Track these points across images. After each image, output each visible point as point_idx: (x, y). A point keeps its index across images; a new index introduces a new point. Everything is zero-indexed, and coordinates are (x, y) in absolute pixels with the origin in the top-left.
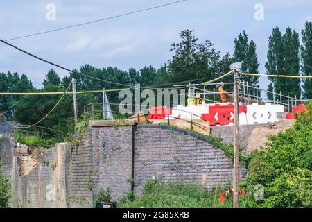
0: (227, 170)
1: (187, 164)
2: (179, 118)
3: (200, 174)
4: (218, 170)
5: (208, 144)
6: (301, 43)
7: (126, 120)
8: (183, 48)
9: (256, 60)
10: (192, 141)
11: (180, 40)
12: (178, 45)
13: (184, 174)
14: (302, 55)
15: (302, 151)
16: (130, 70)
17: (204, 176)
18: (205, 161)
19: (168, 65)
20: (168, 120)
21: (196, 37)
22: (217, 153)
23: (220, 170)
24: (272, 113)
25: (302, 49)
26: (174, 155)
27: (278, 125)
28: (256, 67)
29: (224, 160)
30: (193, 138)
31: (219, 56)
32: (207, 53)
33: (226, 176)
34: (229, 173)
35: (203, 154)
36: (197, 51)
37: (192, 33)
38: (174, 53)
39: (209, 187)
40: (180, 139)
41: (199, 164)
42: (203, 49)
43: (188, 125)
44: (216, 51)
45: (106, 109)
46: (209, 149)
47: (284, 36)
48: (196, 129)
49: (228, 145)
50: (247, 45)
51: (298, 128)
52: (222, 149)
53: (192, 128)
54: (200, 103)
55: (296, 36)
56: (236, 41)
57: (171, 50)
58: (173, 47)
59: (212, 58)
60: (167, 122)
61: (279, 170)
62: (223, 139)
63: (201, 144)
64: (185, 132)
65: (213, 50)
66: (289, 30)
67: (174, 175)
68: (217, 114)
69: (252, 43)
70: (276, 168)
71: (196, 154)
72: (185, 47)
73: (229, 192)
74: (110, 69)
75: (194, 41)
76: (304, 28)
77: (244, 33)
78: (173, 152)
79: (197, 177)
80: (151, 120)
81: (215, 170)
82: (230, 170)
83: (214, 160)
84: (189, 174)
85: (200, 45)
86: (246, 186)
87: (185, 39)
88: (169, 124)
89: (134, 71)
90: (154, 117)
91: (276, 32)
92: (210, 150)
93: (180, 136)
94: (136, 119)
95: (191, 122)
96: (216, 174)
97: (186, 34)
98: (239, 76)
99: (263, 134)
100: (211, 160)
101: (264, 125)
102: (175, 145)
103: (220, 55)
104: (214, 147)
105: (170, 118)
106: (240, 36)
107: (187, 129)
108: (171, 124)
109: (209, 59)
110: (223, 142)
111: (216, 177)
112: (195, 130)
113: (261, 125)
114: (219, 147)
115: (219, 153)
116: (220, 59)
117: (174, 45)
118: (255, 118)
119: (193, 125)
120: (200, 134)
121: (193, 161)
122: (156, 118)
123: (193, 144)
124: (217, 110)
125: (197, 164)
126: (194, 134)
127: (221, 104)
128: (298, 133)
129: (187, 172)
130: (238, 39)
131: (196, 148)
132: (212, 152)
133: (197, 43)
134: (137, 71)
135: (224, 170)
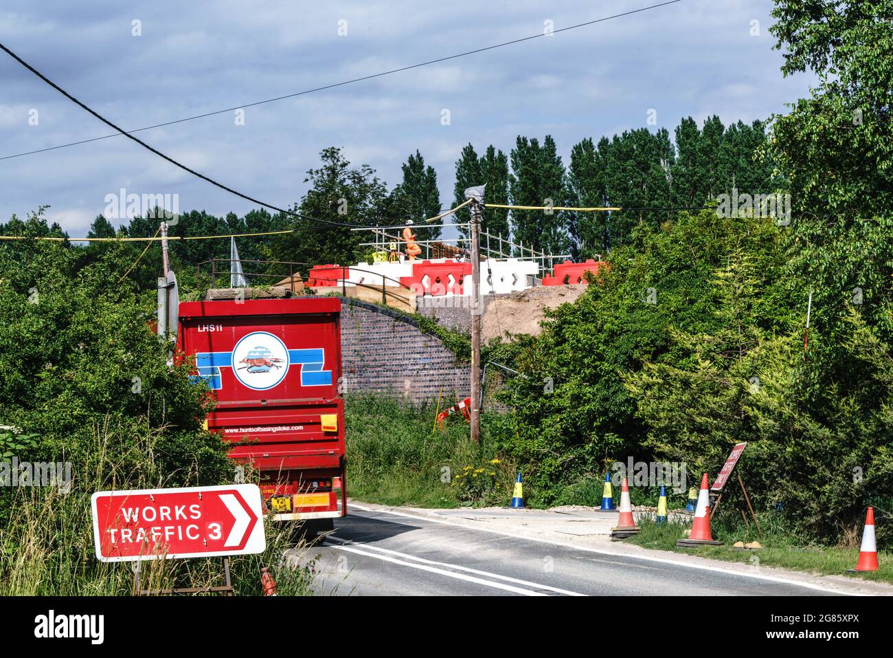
0: (447, 372)
1: (378, 363)
2: (360, 285)
3: (401, 379)
4: (431, 372)
5: (413, 328)
6: (511, 171)
7: (271, 288)
8: (325, 177)
9: (437, 195)
10: (386, 323)
11: (320, 164)
12: (317, 172)
13: (371, 380)
14: (512, 191)
15: (613, 334)
16: (228, 216)
17: (408, 383)
18: (409, 356)
19: (299, 205)
20: (344, 288)
21: (347, 159)
22: (429, 344)
23: (434, 372)
24: (519, 275)
25: (513, 181)
26: (353, 347)
27: (531, 296)
28: (437, 209)
29: (442, 355)
30: (387, 318)
31: (384, 190)
32: (366, 185)
33: (446, 383)
34: (450, 377)
35: (404, 345)
36: (348, 182)
37: (340, 153)
38: (311, 186)
39: (417, 401)
40: (364, 319)
41: (397, 362)
42: (357, 178)
43: (378, 297)
44: (379, 182)
45: (235, 270)
46: (415, 336)
47: (483, 160)
48: (392, 303)
49: (449, 329)
50: (423, 174)
51: (597, 297)
52: (440, 337)
53: (385, 301)
54: (397, 259)
55: (502, 159)
56: (404, 168)
57: (307, 180)
58: (308, 176)
59: (373, 194)
60: (341, 291)
61: (565, 369)
62: (438, 319)
63: (403, 329)
64: (373, 308)
65: (375, 180)
66: (491, 150)
67: (356, 380)
68: (426, 277)
69: (431, 170)
70: (562, 366)
71: (392, 346)
72: (328, 175)
73: (453, 409)
74: (194, 213)
75: (344, 165)
76: (515, 147)
77: (418, 155)
78: (353, 341)
79: (394, 385)
80: (313, 288)
81: (426, 372)
82: (452, 371)
83: (425, 356)
84: (381, 379)
85: (353, 173)
86: (510, 398)
87: (329, 163)
88: (344, 293)
89: (235, 217)
90: (319, 282)
91: (469, 153)
92: (418, 339)
93: (364, 315)
94: (289, 286)
95: (384, 292)
96: (428, 378)
97: (331, 153)
98: (481, 209)
99: (507, 310)
100: (418, 356)
101: (508, 297)
102: (355, 331)
103: (386, 187)
104: (424, 333)
105: (346, 285)
106: (411, 159)
107: (377, 303)
108: (348, 295)
109: (369, 195)
110: (439, 324)
111: (428, 384)
112: (389, 304)
113: (501, 296)
114: (433, 334)
115: (433, 344)
116: (388, 195)
117: (311, 172)
118: (490, 284)
119: (387, 297)
120: (399, 311)
121: (387, 358)
122: (322, 285)
123: (388, 329)
124: (427, 270)
125: (394, 363)
126: (389, 312)
127: (433, 261)
128: (600, 304)
129: (377, 377)
130: (408, 165)
131: (392, 335)
132: (420, 341)
133: (349, 168)
134: (239, 217)
135: (441, 372)
